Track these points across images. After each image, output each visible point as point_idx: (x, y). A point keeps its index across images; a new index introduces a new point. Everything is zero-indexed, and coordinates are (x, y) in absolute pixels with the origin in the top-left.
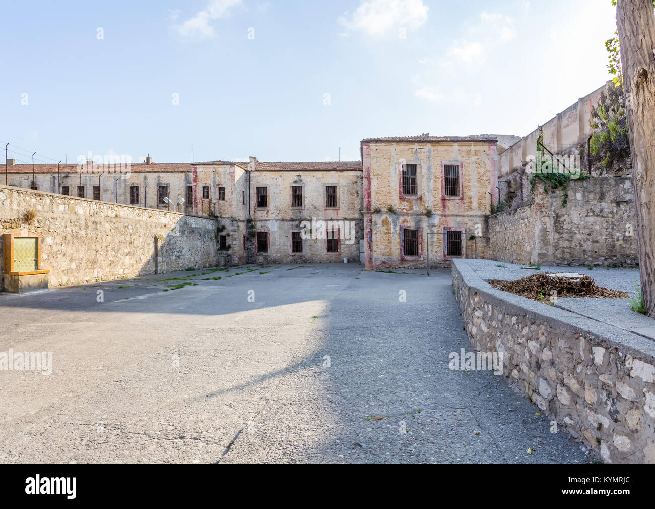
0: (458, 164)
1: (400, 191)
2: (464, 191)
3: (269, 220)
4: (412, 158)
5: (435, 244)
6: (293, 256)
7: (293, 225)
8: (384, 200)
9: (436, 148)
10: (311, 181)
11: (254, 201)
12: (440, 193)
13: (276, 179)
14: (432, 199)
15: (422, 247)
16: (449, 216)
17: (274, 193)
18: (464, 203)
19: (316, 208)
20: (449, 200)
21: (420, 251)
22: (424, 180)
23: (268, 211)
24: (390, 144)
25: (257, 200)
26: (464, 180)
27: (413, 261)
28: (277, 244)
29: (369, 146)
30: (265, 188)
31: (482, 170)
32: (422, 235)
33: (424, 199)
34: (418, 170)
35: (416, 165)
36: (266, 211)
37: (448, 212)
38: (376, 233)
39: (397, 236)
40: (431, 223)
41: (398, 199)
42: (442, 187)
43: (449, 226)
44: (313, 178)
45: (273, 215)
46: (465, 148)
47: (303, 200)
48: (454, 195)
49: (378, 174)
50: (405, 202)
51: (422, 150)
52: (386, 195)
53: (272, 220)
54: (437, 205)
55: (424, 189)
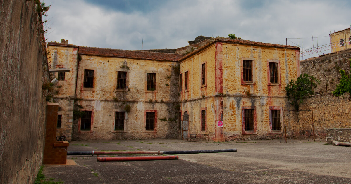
0: (278, 62)
1: (242, 78)
2: (281, 80)
3: (94, 100)
4: (249, 56)
5: (264, 121)
6: (114, 133)
7: (116, 105)
8: (231, 86)
9: (264, 50)
10: (135, 68)
11: (81, 81)
12: (267, 81)
13: (104, 64)
14: (262, 85)
15: (256, 123)
16: (273, 97)
17: (101, 76)
18: (281, 88)
19: (138, 91)
20: (272, 86)
21: (255, 127)
22: (257, 71)
23: (94, 92)
24: (235, 45)
25: (84, 81)
26: (281, 72)
27: (251, 135)
28: (100, 122)
29: (221, 44)
30: (92, 71)
31: (291, 67)
32: (256, 113)
33: (257, 85)
34: (253, 64)
35: (252, 61)
36: (92, 92)
37: (271, 95)
38: (226, 115)
39: (240, 116)
40: (261, 103)
41: (240, 84)
42: (268, 77)
43: (272, 106)
44: (136, 65)
45: (99, 96)
46: (281, 52)
47: (127, 84)
48: (275, 82)
49: (227, 66)
50: (245, 87)
51: (256, 51)
52: (232, 81)
53: (97, 100)
54: (265, 89)
55: (257, 78)
